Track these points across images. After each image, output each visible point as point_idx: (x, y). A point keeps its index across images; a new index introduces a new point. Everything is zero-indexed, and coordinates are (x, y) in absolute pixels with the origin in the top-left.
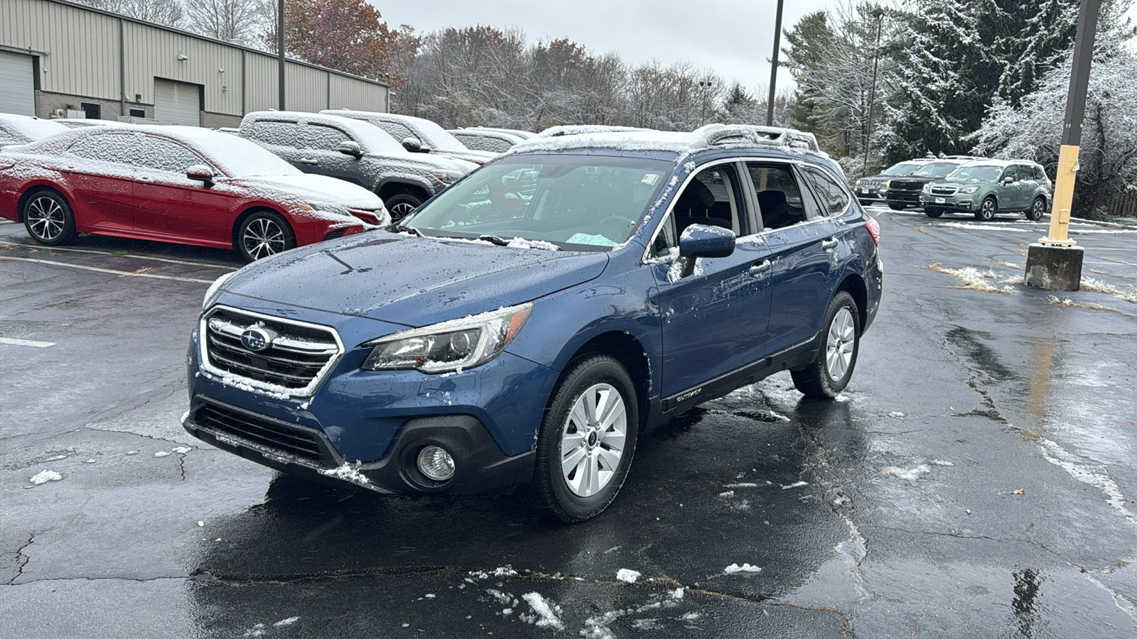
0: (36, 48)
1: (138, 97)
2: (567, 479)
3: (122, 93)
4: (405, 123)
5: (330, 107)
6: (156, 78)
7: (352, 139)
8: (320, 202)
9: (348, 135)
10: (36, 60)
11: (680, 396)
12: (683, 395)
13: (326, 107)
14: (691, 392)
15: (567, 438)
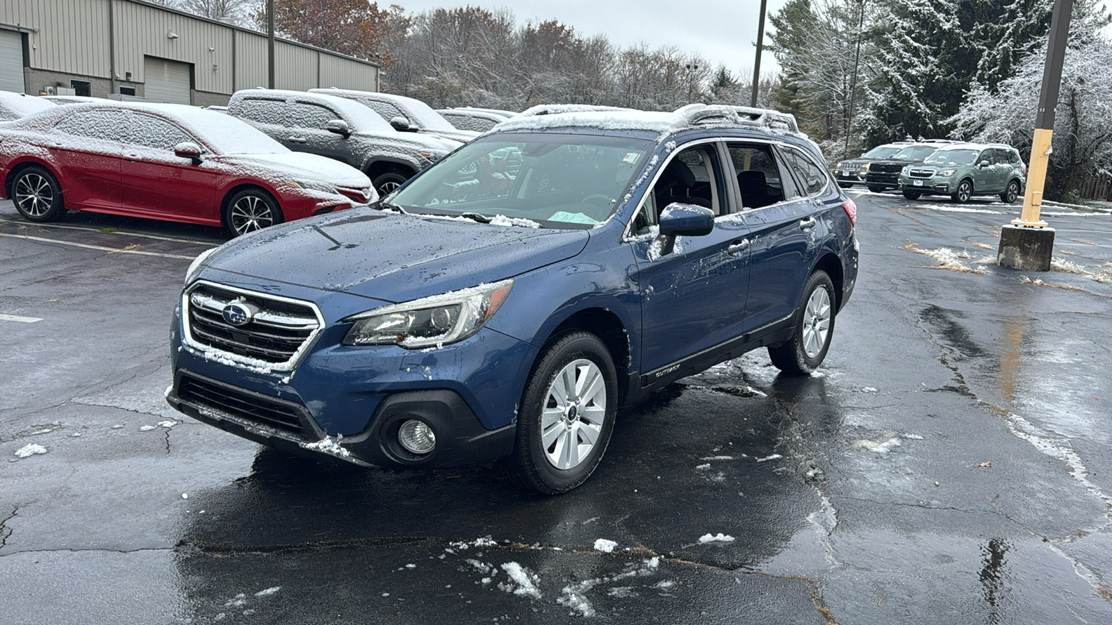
0: (25, 25)
1: (128, 75)
2: (546, 452)
3: (112, 71)
4: (393, 102)
5: (321, 85)
6: (146, 56)
7: (340, 118)
8: (307, 180)
9: (336, 114)
10: (24, 37)
11: (659, 372)
12: (661, 371)
13: (317, 86)
14: (670, 367)
15: (547, 413)
